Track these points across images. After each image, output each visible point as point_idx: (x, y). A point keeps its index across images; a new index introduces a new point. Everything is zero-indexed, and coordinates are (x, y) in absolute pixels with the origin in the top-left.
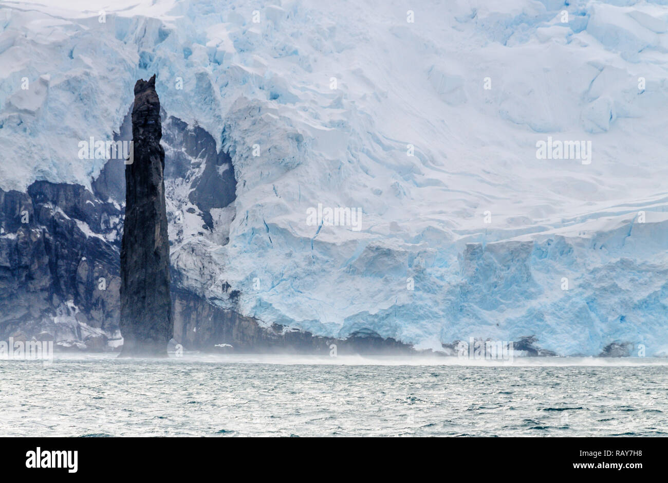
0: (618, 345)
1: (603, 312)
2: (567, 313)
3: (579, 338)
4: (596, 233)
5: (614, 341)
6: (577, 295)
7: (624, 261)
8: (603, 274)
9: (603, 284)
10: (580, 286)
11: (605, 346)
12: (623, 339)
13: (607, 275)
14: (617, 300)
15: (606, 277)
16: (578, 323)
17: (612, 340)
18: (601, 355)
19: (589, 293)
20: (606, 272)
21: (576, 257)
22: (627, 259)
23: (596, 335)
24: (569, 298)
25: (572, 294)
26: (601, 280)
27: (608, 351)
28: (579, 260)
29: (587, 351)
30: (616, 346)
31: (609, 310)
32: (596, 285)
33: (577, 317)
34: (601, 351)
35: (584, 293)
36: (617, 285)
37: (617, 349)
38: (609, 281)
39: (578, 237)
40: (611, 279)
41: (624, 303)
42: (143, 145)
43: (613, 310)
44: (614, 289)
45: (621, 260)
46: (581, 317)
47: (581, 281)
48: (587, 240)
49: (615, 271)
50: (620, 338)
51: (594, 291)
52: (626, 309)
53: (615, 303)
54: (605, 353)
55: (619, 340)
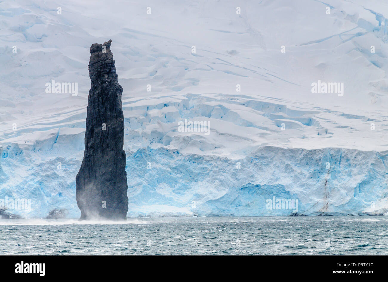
0: (57, 211)
1: (48, 190)
2: (26, 191)
3: (35, 207)
4: (35, 141)
5: (56, 208)
6: (31, 180)
7: (59, 158)
8: (47, 167)
9: (48, 173)
10: (32, 174)
11: (50, 212)
12: (62, 207)
13: (49, 167)
14: (56, 183)
15: (49, 168)
16: (34, 197)
17: (54, 208)
18: (48, 218)
19: (38, 179)
20: (48, 166)
21: (25, 157)
22: (60, 157)
23: (45, 205)
24: (26, 182)
25: (27, 180)
26: (46, 170)
27: (52, 215)
28: (27, 158)
29: (40, 215)
30: (57, 212)
31: (52, 189)
32: (42, 174)
33: (33, 193)
34: (48, 214)
35: (35, 179)
36: (56, 173)
37: (57, 213)
38: (51, 171)
39: (25, 144)
40: (52, 170)
41: (61, 185)
42: (110, 85)
43: (54, 189)
44: (55, 176)
45: (57, 157)
46: (35, 194)
47: (32, 171)
48: (31, 145)
49: (54, 165)
50: (59, 207)
51: (41, 178)
52: (63, 188)
53: (56, 184)
54: (50, 216)
55: (58, 208)
